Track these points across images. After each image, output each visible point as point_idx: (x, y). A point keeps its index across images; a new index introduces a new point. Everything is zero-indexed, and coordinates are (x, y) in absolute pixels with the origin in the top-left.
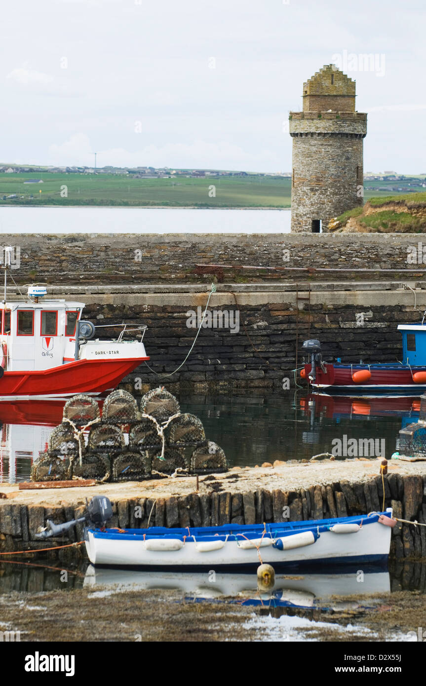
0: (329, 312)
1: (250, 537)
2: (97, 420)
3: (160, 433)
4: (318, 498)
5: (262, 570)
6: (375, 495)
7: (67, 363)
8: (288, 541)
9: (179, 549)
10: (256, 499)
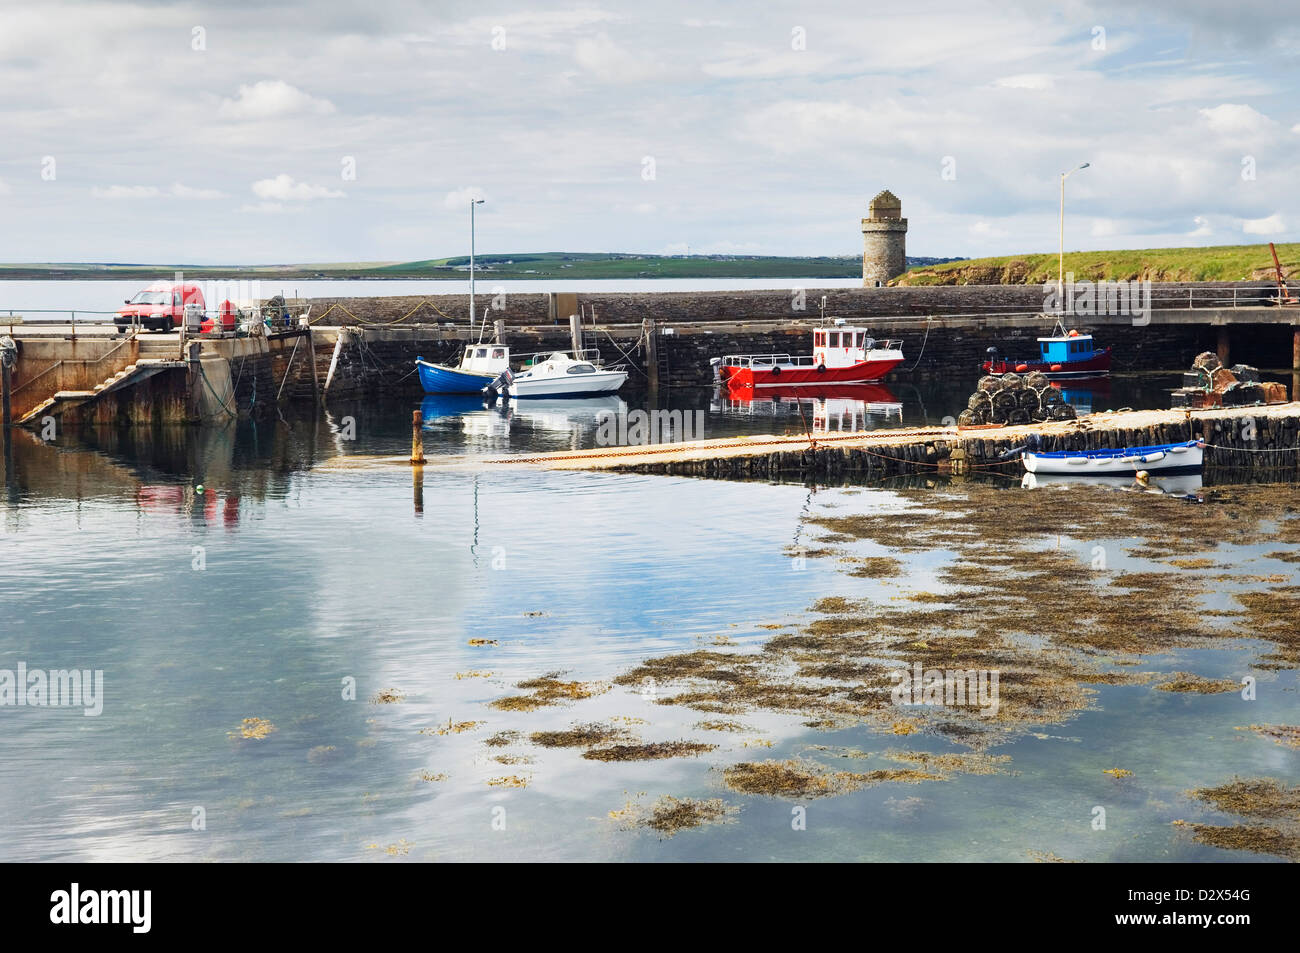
0: (997, 331)
1: (1127, 455)
2: (1001, 390)
3: (1039, 397)
4: (1151, 432)
5: (1140, 474)
6: (1186, 430)
7: (858, 363)
8: (1149, 457)
9: (1086, 463)
10: (1116, 434)
